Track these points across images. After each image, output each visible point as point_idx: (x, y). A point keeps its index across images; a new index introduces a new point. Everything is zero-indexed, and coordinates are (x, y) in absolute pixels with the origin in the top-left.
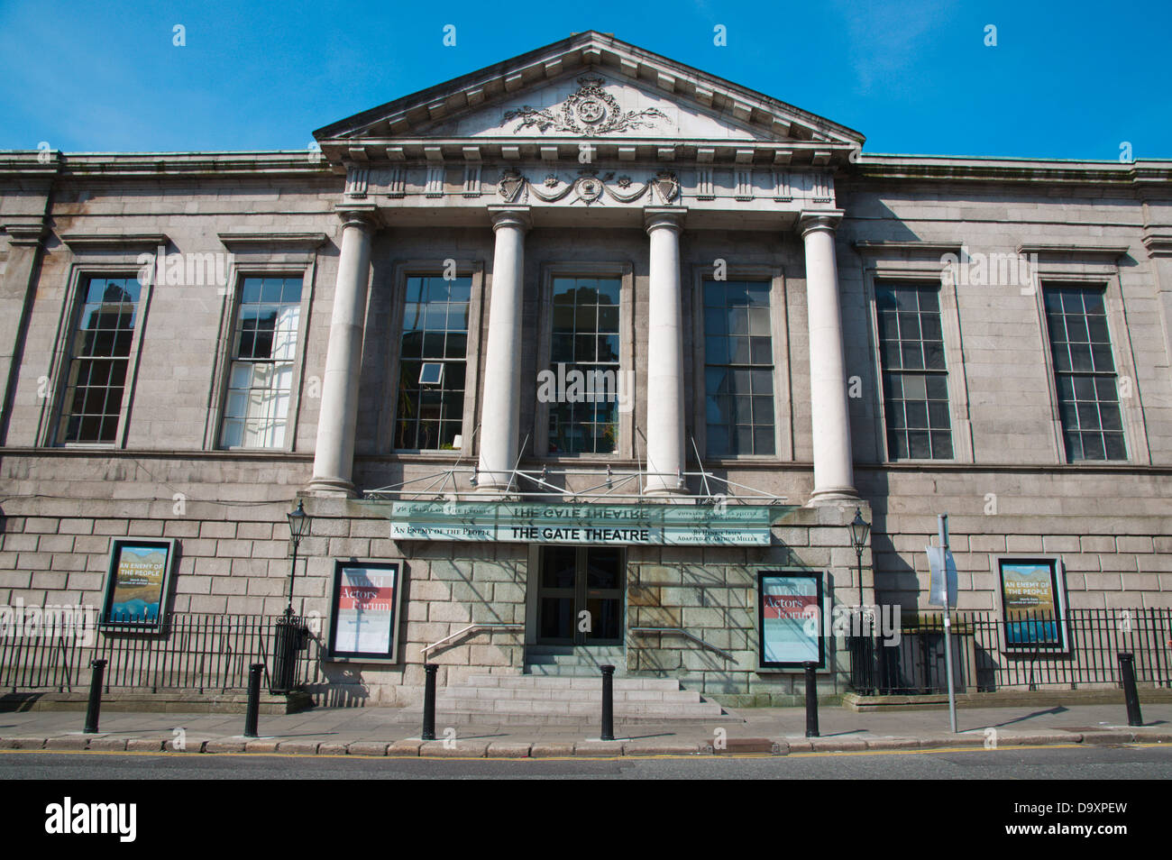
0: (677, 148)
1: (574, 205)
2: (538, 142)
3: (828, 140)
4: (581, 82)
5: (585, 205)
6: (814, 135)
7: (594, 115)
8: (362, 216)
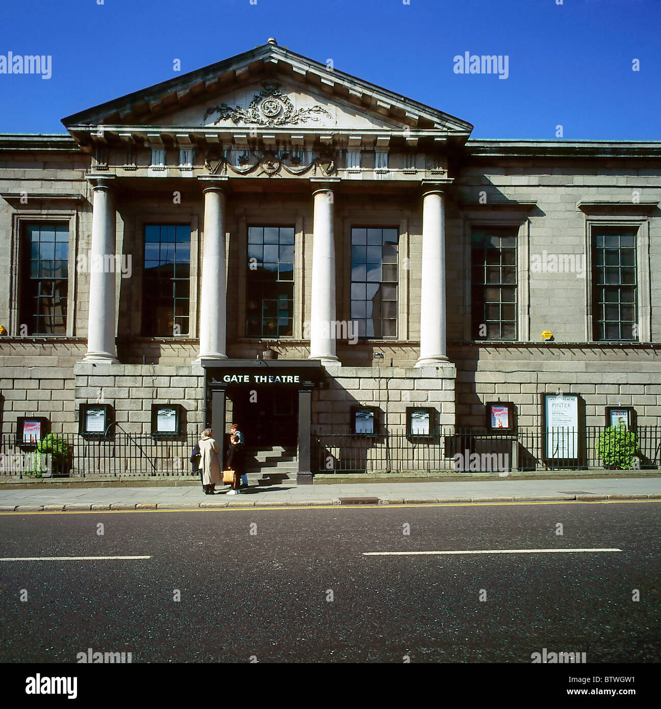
0: (334, 136)
1: (259, 177)
2: (232, 131)
3: (445, 129)
4: (264, 85)
5: (267, 177)
6: (436, 125)
7: (274, 111)
8: (104, 182)
